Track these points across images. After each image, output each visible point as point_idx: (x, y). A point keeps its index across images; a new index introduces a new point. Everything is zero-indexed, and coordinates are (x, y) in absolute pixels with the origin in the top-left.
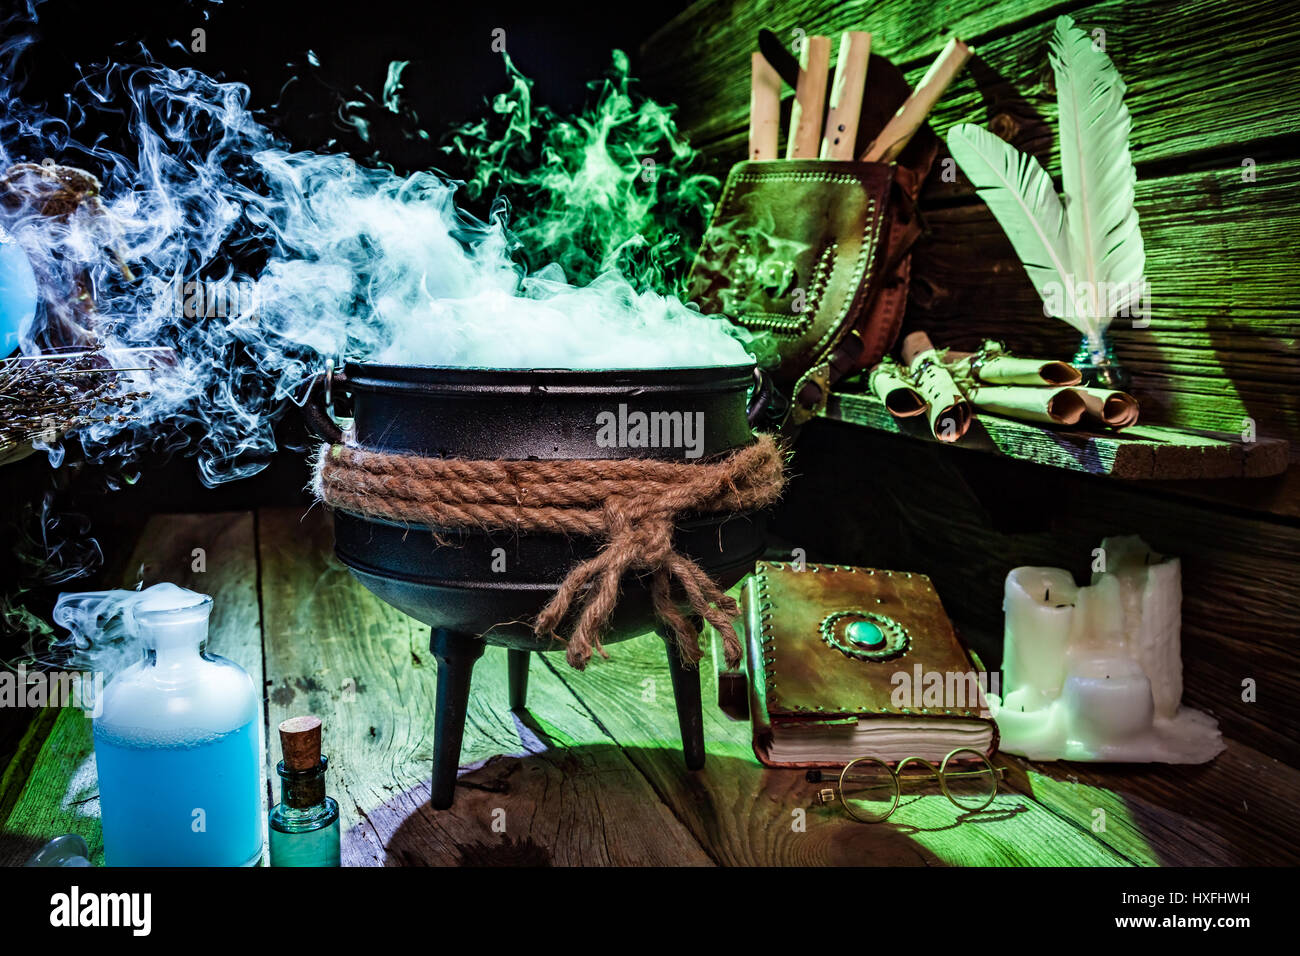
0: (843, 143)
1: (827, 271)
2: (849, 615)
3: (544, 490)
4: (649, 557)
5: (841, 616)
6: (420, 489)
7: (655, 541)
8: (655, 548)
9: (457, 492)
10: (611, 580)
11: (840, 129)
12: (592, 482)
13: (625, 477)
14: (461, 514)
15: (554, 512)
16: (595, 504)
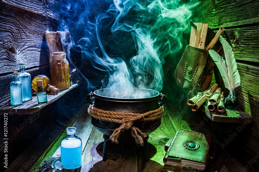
0: (202, 45)
1: (197, 71)
2: (191, 141)
3: (114, 116)
4: (127, 128)
5: (189, 141)
6: (98, 114)
7: (128, 126)
8: (128, 127)
9: (103, 115)
10: (119, 131)
11: (202, 42)
12: (122, 116)
13: (126, 115)
14: (103, 118)
15: (116, 120)
16: (121, 119)
